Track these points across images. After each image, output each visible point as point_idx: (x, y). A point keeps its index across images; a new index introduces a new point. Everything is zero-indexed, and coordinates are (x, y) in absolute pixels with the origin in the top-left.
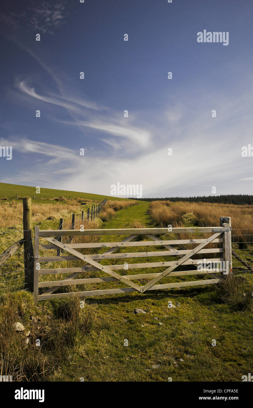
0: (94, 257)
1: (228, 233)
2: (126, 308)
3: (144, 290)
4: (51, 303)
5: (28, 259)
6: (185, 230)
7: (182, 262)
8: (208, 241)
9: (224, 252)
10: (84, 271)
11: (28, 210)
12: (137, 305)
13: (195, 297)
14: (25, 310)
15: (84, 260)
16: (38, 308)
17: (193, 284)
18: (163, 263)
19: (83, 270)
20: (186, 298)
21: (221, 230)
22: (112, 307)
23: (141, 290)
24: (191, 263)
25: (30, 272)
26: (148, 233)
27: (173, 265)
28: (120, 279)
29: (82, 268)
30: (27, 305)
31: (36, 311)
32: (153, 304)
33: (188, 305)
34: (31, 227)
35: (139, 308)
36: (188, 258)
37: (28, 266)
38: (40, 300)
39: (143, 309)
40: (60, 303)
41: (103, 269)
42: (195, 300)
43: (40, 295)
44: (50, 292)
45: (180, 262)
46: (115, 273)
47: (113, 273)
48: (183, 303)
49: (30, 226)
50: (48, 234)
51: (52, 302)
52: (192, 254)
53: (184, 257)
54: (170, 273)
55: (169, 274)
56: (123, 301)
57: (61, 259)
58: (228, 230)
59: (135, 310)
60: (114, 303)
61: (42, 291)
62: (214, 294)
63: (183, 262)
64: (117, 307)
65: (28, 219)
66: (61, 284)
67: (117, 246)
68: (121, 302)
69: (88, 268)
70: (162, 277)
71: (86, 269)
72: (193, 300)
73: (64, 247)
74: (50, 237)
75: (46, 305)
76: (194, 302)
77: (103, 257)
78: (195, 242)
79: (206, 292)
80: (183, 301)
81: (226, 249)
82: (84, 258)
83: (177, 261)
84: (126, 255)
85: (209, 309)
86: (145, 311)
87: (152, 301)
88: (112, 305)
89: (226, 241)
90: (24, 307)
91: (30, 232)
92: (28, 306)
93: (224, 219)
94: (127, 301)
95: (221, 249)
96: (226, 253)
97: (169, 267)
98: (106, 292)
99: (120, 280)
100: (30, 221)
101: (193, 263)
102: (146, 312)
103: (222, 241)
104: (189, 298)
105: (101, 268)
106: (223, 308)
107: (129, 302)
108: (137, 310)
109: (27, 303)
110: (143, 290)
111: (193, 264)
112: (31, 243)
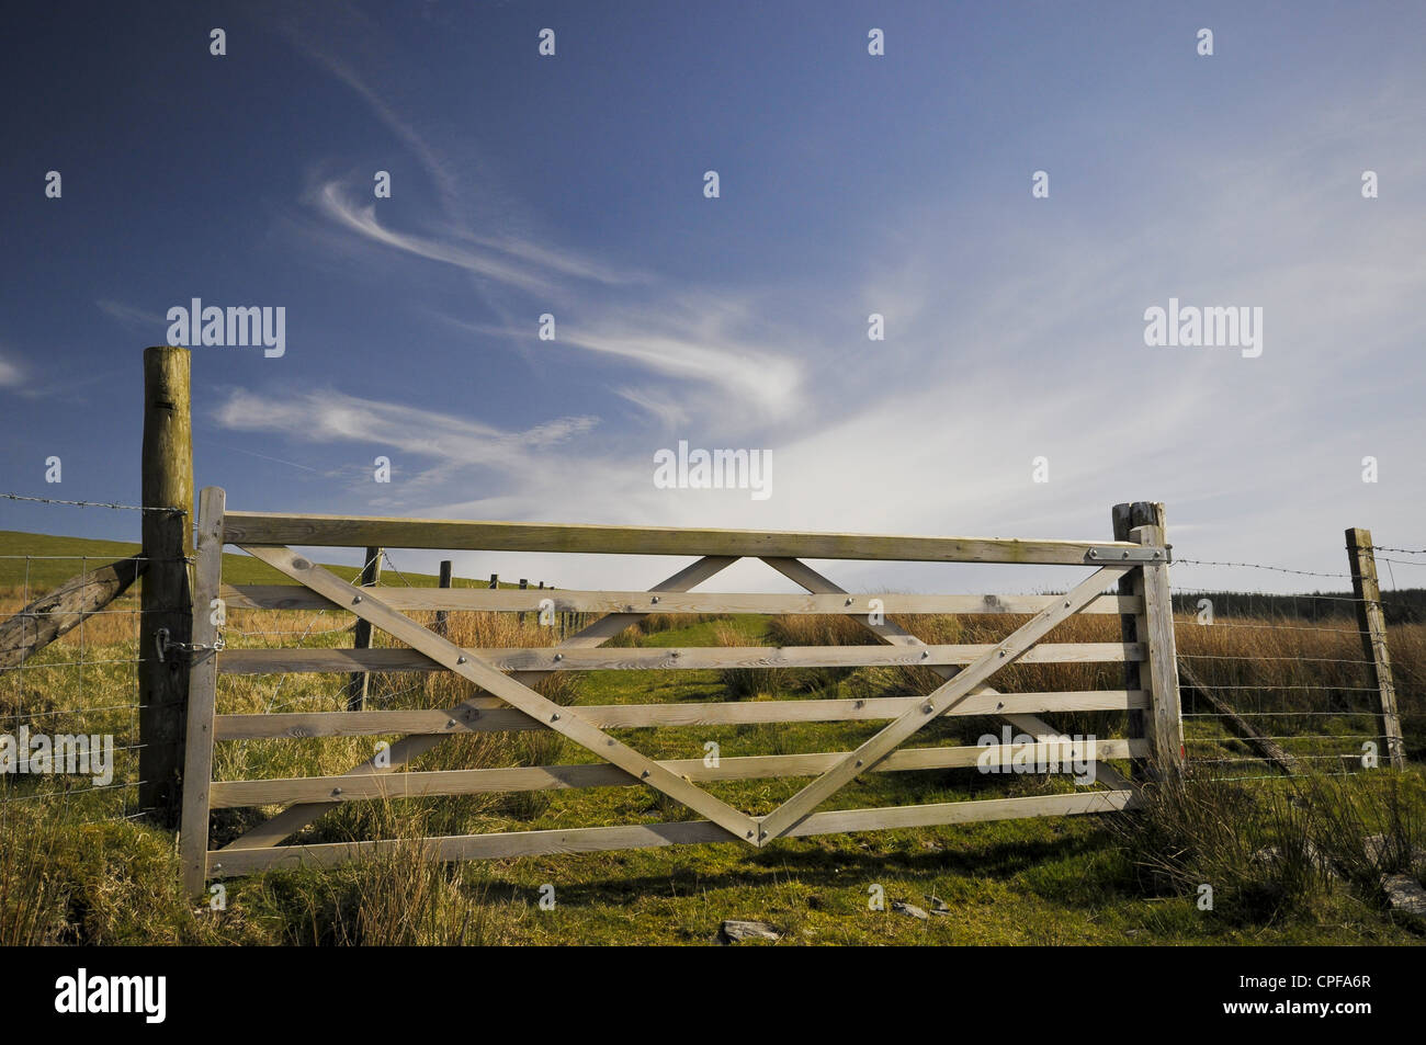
0: (510, 660)
1: (1157, 570)
2: (672, 918)
3: (764, 835)
4: (277, 888)
5: (161, 656)
6: (958, 548)
7: (949, 703)
8: (1067, 606)
9: (1147, 660)
10: (459, 727)
11: (170, 406)
12: (731, 905)
13: (1020, 878)
14: (112, 919)
15: (458, 669)
16: (199, 911)
17: (1006, 811)
18: (859, 705)
19: (451, 724)
20: (976, 880)
21: (1126, 555)
22: (604, 918)
23: (750, 835)
24: (992, 710)
25: (169, 726)
26: (780, 551)
27: (905, 714)
28: (645, 774)
29: (448, 713)
30: (128, 891)
31: (182, 925)
32: (814, 904)
33: (988, 909)
34: (182, 497)
35: (744, 920)
36: (979, 682)
37: (158, 696)
38: (217, 875)
39: (765, 921)
40: (321, 892)
41: (555, 718)
42: (1022, 892)
43: (218, 849)
44: (274, 833)
45: (941, 700)
46: (619, 744)
47: (610, 743)
48: (960, 902)
49: (176, 490)
50: (269, 532)
51: (281, 887)
52: (997, 664)
53: (958, 677)
54: (891, 752)
55: (886, 757)
56: (660, 893)
57: (335, 660)
58: (1156, 555)
59: (723, 925)
60: (615, 903)
61: (225, 826)
62: (1112, 861)
63: (954, 700)
64: (631, 917)
65: (167, 455)
66: (336, 793)
67: (630, 608)
68: (649, 895)
69: (477, 712)
70: (854, 772)
71: (470, 716)
72: (1010, 889)
73: (356, 601)
74: (282, 545)
75: (243, 900)
76: (1016, 897)
77: (557, 659)
78: (1007, 605)
79: (1072, 856)
80: (961, 891)
81: (1151, 647)
82: (460, 662)
83: (924, 699)
84: (674, 655)
85: (1098, 922)
86: (774, 930)
87: (809, 891)
88: (603, 908)
89: (1149, 609)
90: (113, 898)
91: (178, 516)
92: (137, 898)
93: (1135, 511)
94: (681, 893)
95: (1131, 645)
96: (1154, 666)
97: (886, 723)
98: (573, 839)
99: (645, 780)
100: (178, 462)
101: (1000, 706)
102: (780, 934)
103: (1131, 610)
104: (989, 881)
105: (545, 718)
106: (1168, 916)
107: (691, 895)
108: (731, 925)
109: (134, 879)
110: (762, 836)
111: (1002, 711)
112: (178, 575)
